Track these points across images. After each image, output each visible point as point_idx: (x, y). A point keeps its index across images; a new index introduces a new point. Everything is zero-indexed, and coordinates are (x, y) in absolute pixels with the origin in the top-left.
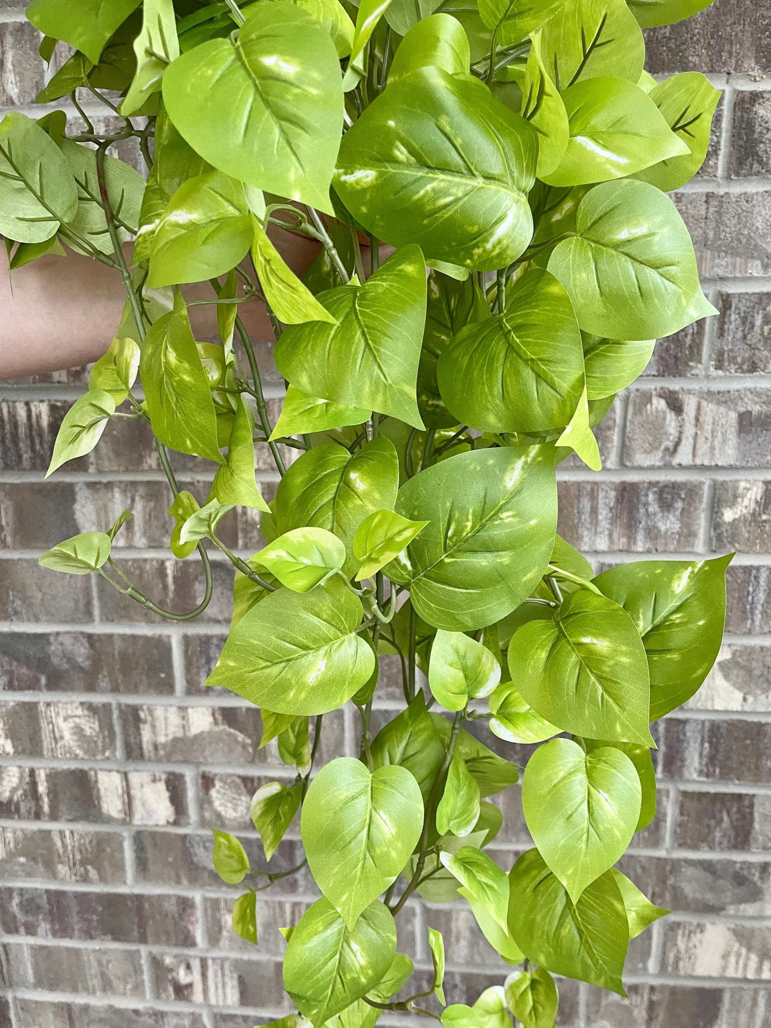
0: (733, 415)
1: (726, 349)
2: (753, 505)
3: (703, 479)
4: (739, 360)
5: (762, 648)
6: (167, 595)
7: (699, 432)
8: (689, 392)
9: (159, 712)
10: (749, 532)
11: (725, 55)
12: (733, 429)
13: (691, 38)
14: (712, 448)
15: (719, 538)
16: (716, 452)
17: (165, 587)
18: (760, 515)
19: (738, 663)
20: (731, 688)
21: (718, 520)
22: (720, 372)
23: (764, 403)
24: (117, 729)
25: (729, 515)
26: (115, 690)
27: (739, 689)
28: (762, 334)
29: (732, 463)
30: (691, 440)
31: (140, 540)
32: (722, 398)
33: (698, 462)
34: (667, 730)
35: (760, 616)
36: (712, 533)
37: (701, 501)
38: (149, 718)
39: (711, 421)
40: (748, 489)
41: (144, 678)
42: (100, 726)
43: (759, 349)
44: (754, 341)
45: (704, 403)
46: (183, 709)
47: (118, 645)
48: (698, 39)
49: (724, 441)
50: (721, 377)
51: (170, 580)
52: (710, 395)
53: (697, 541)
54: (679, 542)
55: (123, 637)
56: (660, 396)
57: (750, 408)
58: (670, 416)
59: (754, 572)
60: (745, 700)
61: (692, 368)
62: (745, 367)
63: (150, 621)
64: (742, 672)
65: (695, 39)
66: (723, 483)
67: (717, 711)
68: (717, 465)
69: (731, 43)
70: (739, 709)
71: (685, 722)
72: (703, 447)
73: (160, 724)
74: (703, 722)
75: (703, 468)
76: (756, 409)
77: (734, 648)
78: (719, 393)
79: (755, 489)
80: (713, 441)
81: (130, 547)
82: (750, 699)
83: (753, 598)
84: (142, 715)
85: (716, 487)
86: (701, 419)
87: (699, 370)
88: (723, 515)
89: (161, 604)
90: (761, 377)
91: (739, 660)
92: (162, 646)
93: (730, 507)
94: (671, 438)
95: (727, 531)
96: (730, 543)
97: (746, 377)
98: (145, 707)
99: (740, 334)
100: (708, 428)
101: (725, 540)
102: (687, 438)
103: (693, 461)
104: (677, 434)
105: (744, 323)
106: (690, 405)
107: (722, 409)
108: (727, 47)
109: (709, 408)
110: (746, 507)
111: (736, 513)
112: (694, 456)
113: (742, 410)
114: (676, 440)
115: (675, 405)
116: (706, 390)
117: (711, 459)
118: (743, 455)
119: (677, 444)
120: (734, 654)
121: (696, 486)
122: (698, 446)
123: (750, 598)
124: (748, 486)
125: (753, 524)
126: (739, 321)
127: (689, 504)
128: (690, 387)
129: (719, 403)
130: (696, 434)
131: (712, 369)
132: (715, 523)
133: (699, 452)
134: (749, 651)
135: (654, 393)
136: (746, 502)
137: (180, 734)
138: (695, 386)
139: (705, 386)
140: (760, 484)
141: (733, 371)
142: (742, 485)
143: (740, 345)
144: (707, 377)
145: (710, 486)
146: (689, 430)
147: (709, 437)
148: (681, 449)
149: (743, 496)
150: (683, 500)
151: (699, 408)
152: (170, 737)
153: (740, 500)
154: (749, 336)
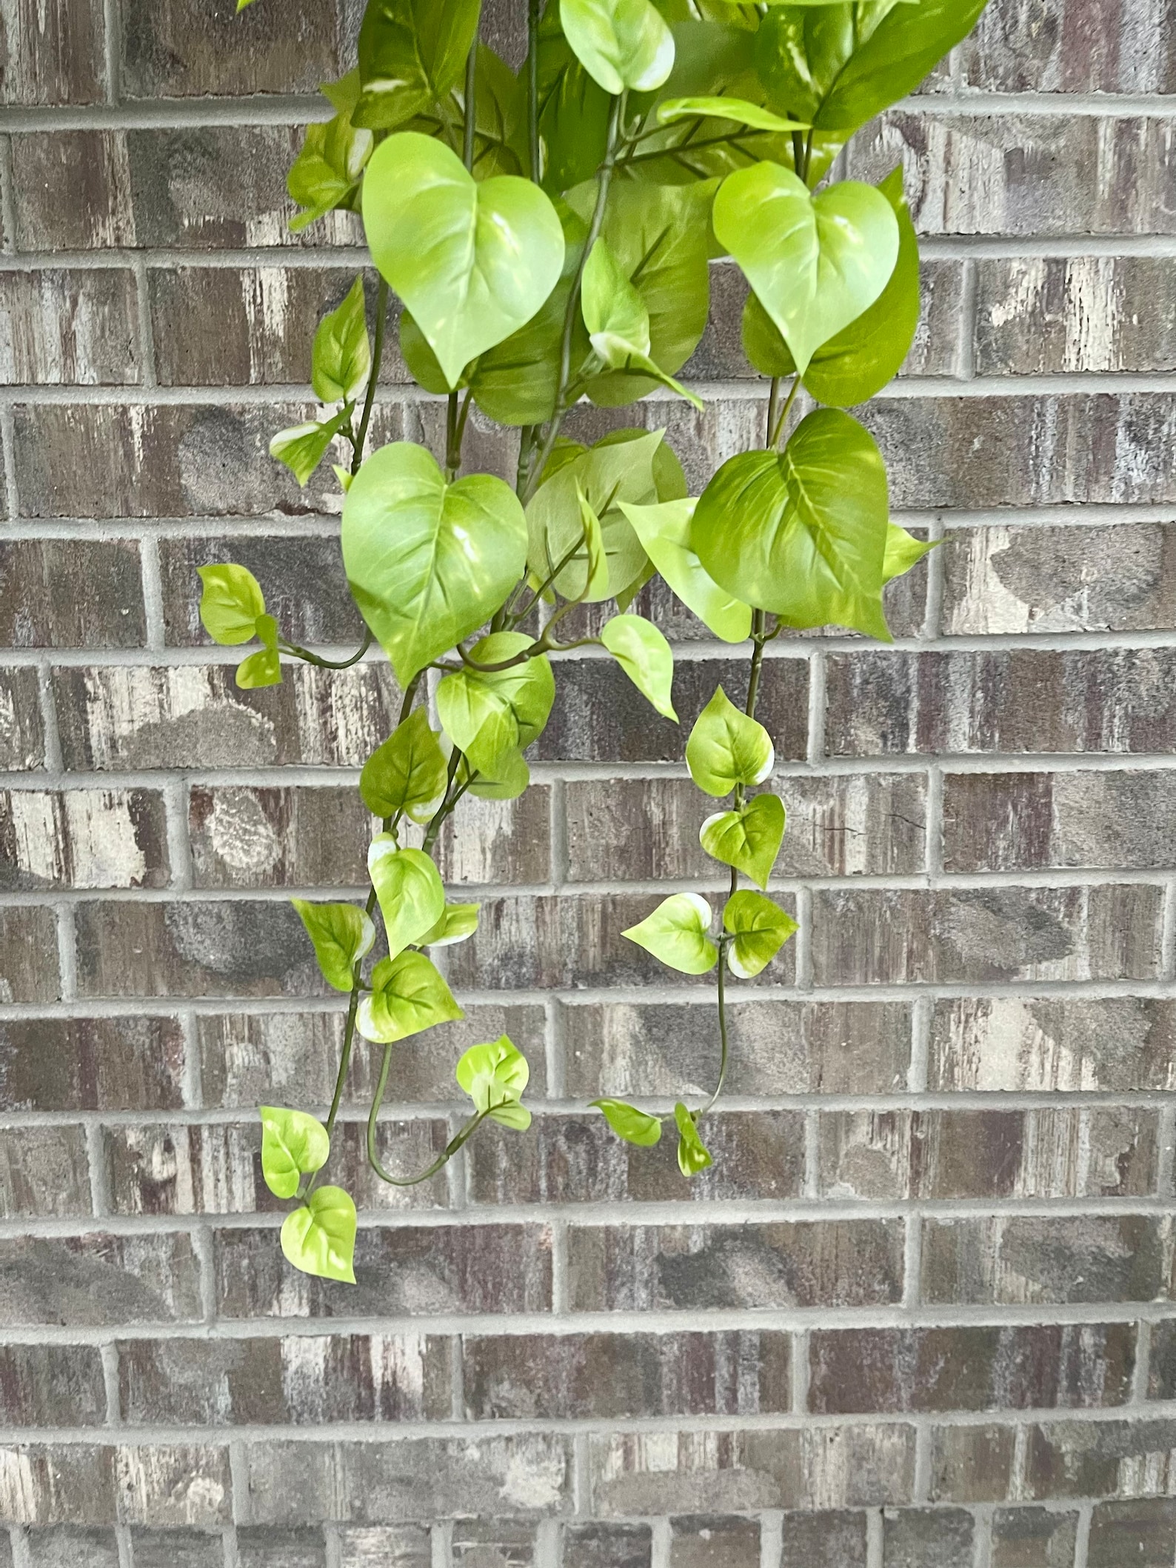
0: (998, 155)
1: (981, 54)
2: (1031, 299)
3: (958, 257)
4: (1001, 71)
5: (1053, 529)
6: (132, 467)
7: (951, 182)
8: (934, 118)
9: (119, 680)
10: (1027, 341)
12: (998, 177)
14: (971, 208)
15: (985, 351)
16: (977, 213)
17: (129, 455)
18: (1042, 313)
19: (1019, 555)
20: (1012, 598)
21: (983, 323)
22: (976, 90)
23: (1039, 137)
24: (47, 714)
25: (998, 316)
26: (42, 643)
27: (1022, 598)
28: (1029, 35)
29: (1000, 229)
30: (940, 194)
31: (85, 373)
32: (981, 128)
33: (952, 229)
34: (922, 672)
35: (1047, 477)
36: (976, 345)
37: (958, 294)
38: (101, 691)
39: (968, 165)
40: (1024, 273)
41: (93, 617)
42: (16, 712)
43: (1027, 57)
44: (1019, 45)
45: (956, 136)
46: (158, 671)
47: (48, 559)
49: (987, 195)
50: (977, 96)
51: (137, 440)
52: (964, 122)
53: (954, 358)
54: (928, 360)
55: (57, 544)
56: (893, 124)
57: (1020, 145)
58: (909, 156)
59: (1038, 405)
60: (1031, 615)
61: (937, 81)
62: (1010, 82)
63: (103, 517)
64: (1026, 570)
66: (989, 263)
67: (992, 635)
68: (978, 233)
70: (1025, 631)
71: (947, 657)
72: (957, 206)
73: (120, 701)
74: (973, 655)
75: (960, 240)
76: (1029, 145)
77: (1013, 531)
78: (976, 119)
79: (1033, 273)
80: (971, 195)
81: (68, 385)
82: (1040, 613)
83: (1037, 448)
84: (89, 685)
85: (979, 270)
86: (952, 160)
87: (946, 84)
88: (990, 314)
89: (123, 483)
90: (1031, 98)
91: (1022, 549)
92: (125, 559)
93: (1000, 303)
94: (912, 191)
95: (996, 340)
96: (1001, 360)
97: (1012, 99)
98: (95, 672)
99: (999, 33)
100: (963, 174)
101: (994, 355)
102: (934, 191)
103: (945, 227)
104: (920, 185)
105: (1003, 15)
106: (936, 137)
107: (982, 146)
109: (964, 144)
110: (1022, 301)
111: (1008, 313)
112: (945, 218)
113: (1010, 146)
114: (919, 194)
115: (916, 139)
116: (957, 114)
117: (969, 225)
118: (1015, 218)
119: (921, 201)
120: (1013, 540)
121: (950, 268)
122: (949, 205)
123: (1033, 448)
124: (1023, 267)
125: (1033, 329)
126: (996, 14)
127: (942, 299)
128: (936, 110)
129: (978, 135)
130: (947, 183)
131: (964, 84)
132: (980, 330)
133: (952, 214)
134: (1035, 534)
135: (884, 118)
136: (1022, 295)
137: (154, 718)
138: (941, 109)
139: (956, 109)
140: (1041, 265)
141: (993, 88)
142: (1016, 266)
143: (1000, 50)
144: (959, 96)
145: (969, 270)
146: (937, 179)
147: (966, 188)
148: (925, 208)
149: (1017, 287)
150: (932, 291)
151: (949, 144)
152: (137, 726)
153: (1013, 291)
154: (1012, 37)
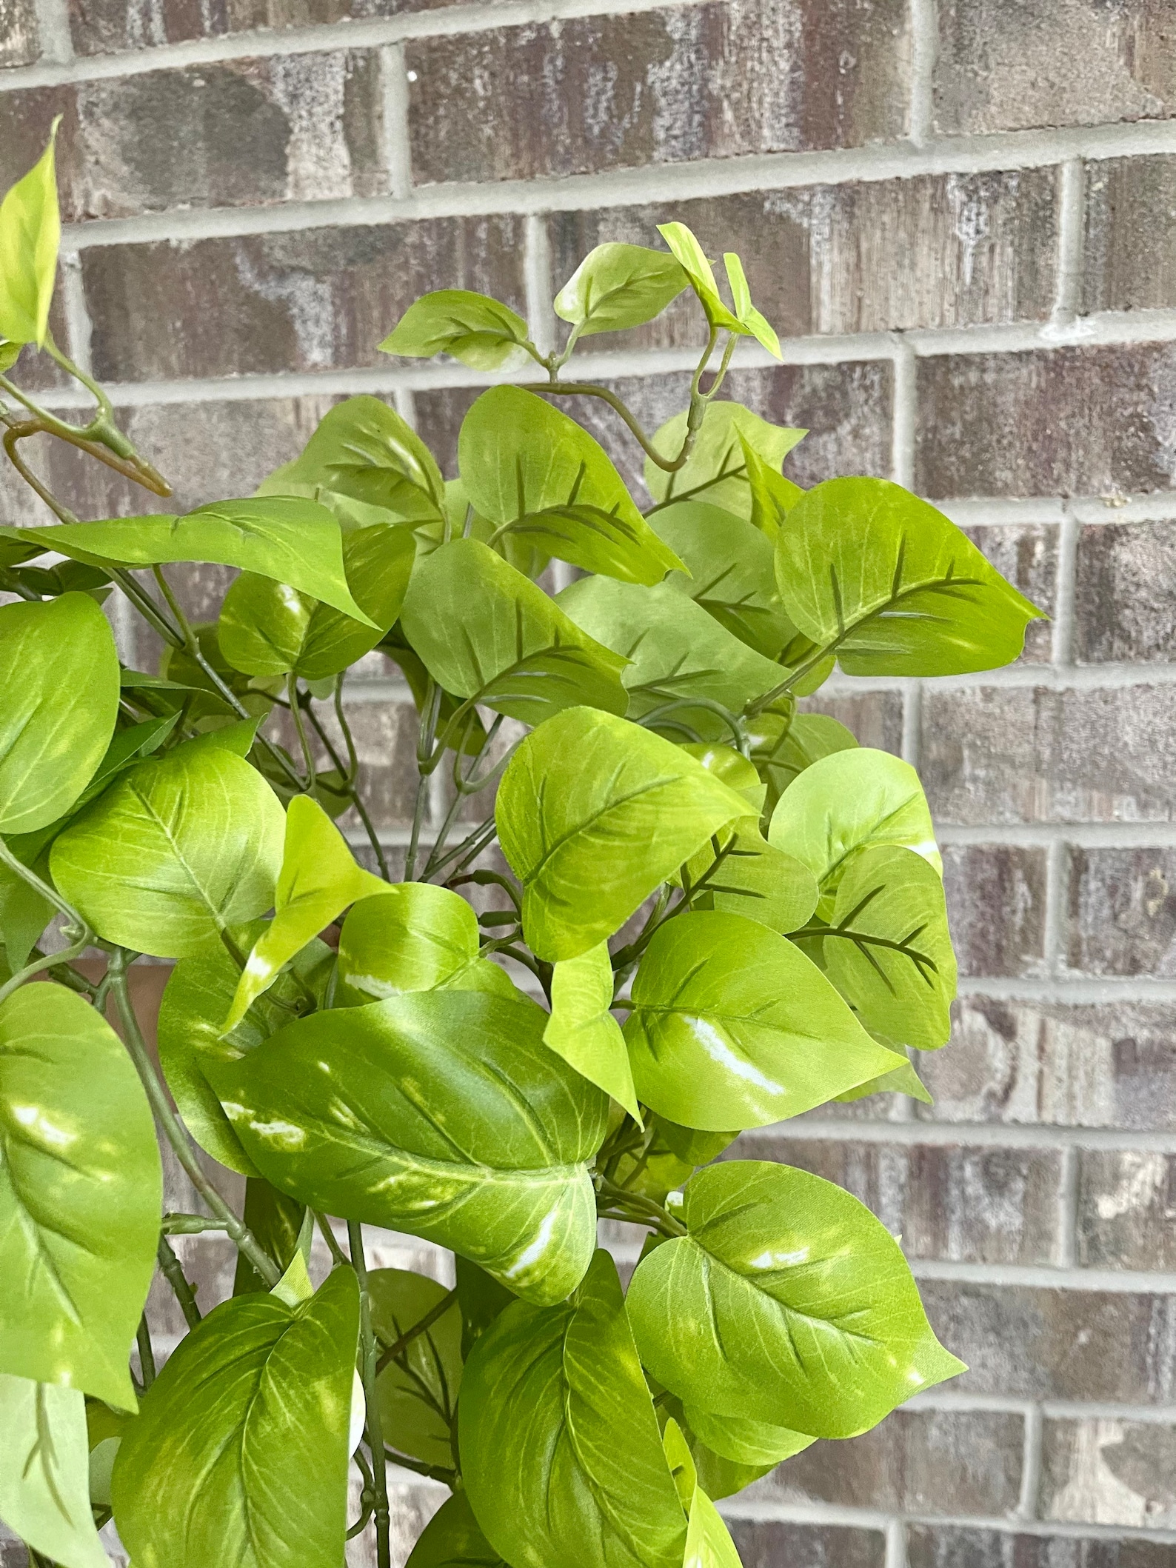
0: (1103, 1045)
1: (1084, 935)
2: (1148, 1192)
3: (1058, 1146)
4: (1108, 954)
5: (1174, 1427)
7: (1046, 1070)
8: (1024, 1004)
10: (1144, 1236)
11: (1058, 467)
12: (1105, 1067)
13: (999, 441)
14: (1071, 1097)
15: (1093, 1243)
16: (1079, 1103)
18: (1162, 1209)
19: (1135, 1450)
20: (1124, 1490)
21: (1089, 1214)
22: (1077, 973)
23: (1157, 1025)
25: (1106, 1207)
27: (1139, 1490)
28: (1146, 912)
29: (1107, 1122)
30: (1032, 1082)
32: (1083, 1016)
33: (1048, 1117)
34: (1017, 1552)
35: (1169, 1376)
36: (1081, 1236)
37: (1056, 1182)
39: (1066, 1051)
40: (1139, 1166)
43: (1142, 938)
44: (1132, 924)
45: (1051, 1023)
48: (1010, 444)
49: (1091, 1085)
50: (1078, 981)
52: (1061, 1010)
53: (1053, 1248)
54: (1022, 1248)
56: (974, 1008)
57: (1131, 1034)
58: (995, 1041)
59: (1157, 1304)
60: (1148, 1509)
61: (1027, 964)
62: (1119, 966)
64: (1143, 1465)
65: (1005, 442)
66: (1094, 1154)
67: (1102, 1526)
68: (1080, 1126)
69: (1069, 446)
70: (1139, 1524)
71: (1048, 1540)
72: (1054, 1094)
74: (1078, 1542)
75: (1056, 1127)
76: (1143, 1035)
77: (1126, 1425)
78: (1076, 1007)
79: (1150, 1166)
80: (1071, 1085)
82: (1158, 1508)
83: (1157, 1346)
85: (1080, 1158)
86: (1048, 1048)
87: (1040, 967)
88: (1096, 1206)
90: (1149, 982)
91: (1138, 1446)
93: (1110, 1194)
94: (999, 1076)
95: (1106, 1234)
96: (1112, 1253)
97: (1120, 983)
99: (1106, 912)
100: (1062, 1063)
101: (1103, 1249)
102: (1026, 1078)
103: (1039, 1115)
104: (1008, 1071)
105: (1113, 891)
106: (1028, 1024)
107: (1084, 1034)
108: (1062, 454)
109: (1061, 1033)
110: (1137, 1195)
111: (1120, 1204)
112: (1040, 1105)
113: (1119, 1035)
114: (1007, 1080)
115: (1003, 1024)
116: (1053, 1001)
117: (1069, 1115)
118: (1126, 1110)
119: (1009, 1088)
120: (1128, 1434)
121: (1046, 1157)
122: (1046, 1090)
123: (1152, 1346)
124: (1138, 1160)
125: (1151, 1224)
126: (1103, 892)
127: (1037, 1186)
128: (1027, 995)
129: (1076, 1023)
130: (1041, 1072)
131: (1062, 967)
132: (1084, 1219)
133: (1048, 1102)
134: (1153, 1431)
135: (964, 1003)
136: (1136, 1187)
138: (1035, 994)
139: (1051, 994)
140: (1160, 1159)
141: (1098, 971)
142: (1128, 1158)
143: (1108, 931)
144: (1055, 979)
145: (1071, 1158)
146: (1029, 1065)
147: (1065, 1077)
148: (1016, 1095)
149: (1131, 1177)
150: (1025, 1178)
151: (1043, 1030)
153: (1125, 1183)
154: (1123, 916)
